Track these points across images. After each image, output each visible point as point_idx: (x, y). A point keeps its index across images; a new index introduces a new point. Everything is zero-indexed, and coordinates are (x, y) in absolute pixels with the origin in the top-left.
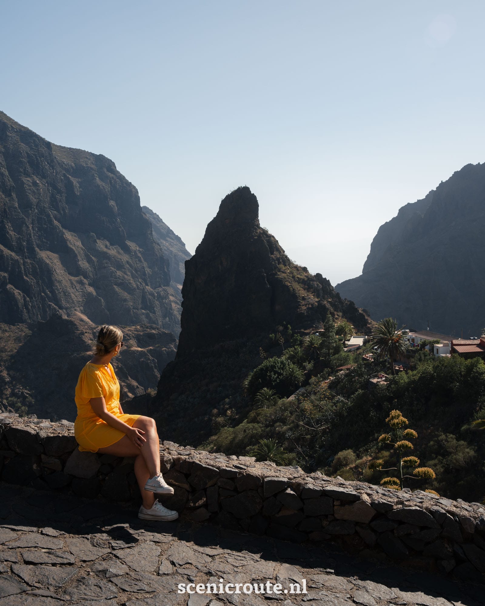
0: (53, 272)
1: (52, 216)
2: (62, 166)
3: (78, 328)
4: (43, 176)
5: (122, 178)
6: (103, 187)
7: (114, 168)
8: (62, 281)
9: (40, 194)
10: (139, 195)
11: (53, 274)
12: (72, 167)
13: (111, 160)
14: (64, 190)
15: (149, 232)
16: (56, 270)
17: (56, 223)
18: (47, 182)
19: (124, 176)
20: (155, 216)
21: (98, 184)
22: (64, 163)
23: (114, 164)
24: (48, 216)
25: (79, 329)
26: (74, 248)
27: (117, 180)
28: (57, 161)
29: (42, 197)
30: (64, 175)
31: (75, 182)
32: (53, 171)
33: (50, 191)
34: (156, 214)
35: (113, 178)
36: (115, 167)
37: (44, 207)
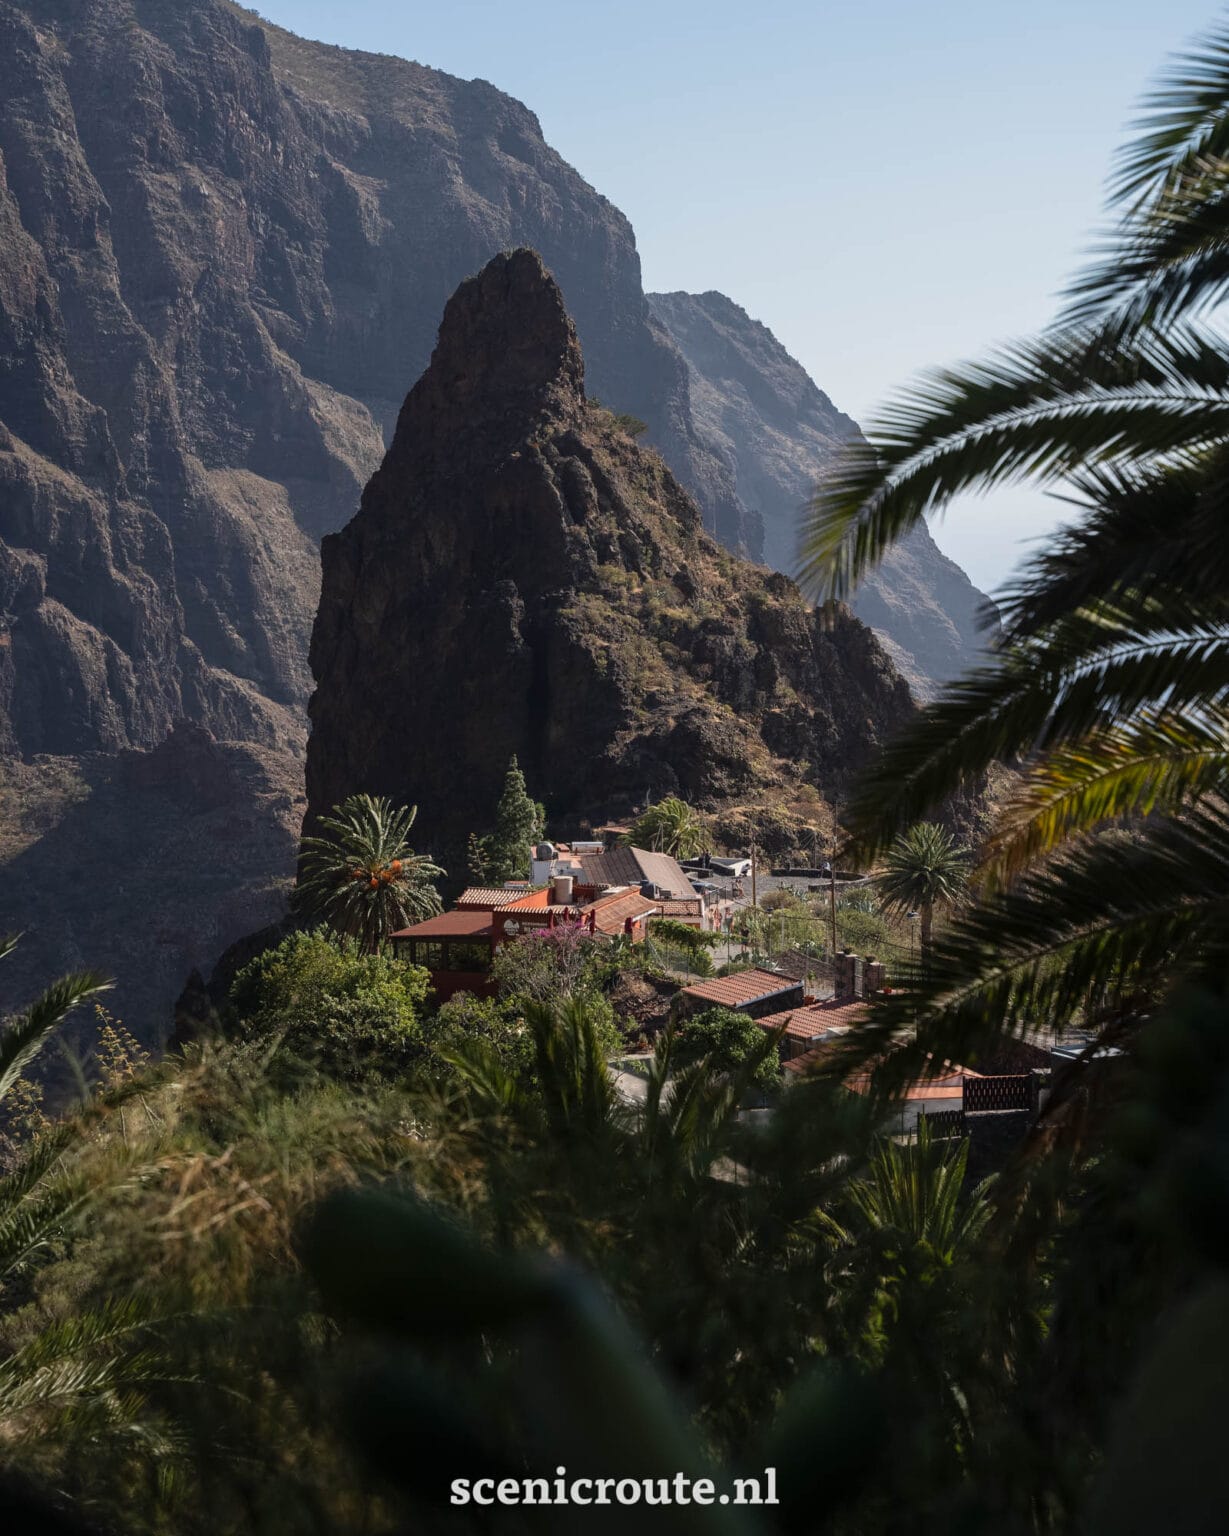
0: (259, 553)
1: (263, 331)
2: (317, 125)
3: (269, 780)
4: (232, 168)
5: (564, 178)
6: (480, 213)
7: (533, 137)
8: (293, 589)
9: (210, 239)
10: (639, 248)
11: (256, 562)
12: (360, 134)
13: (521, 104)
14: (319, 225)
15: (675, 402)
16: (273, 547)
17: (279, 357)
18: (246, 193)
19: (574, 171)
20: (755, 334)
21: (458, 205)
22: (325, 116)
23: (532, 119)
24: (248, 330)
25: (273, 786)
26: (350, 461)
27: (543, 185)
28: (295, 106)
29: (222, 253)
30: (322, 165)
31: (365, 190)
32: (274, 146)
33: (261, 231)
34: (758, 324)
35: (523, 178)
36: (539, 134)
37: (232, 293)
